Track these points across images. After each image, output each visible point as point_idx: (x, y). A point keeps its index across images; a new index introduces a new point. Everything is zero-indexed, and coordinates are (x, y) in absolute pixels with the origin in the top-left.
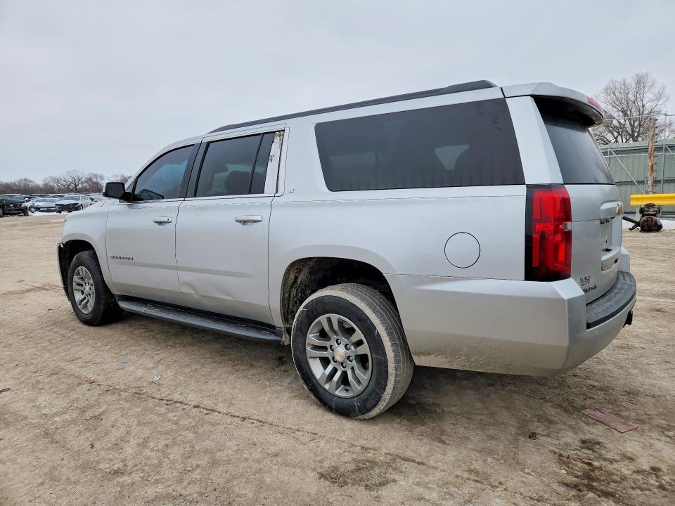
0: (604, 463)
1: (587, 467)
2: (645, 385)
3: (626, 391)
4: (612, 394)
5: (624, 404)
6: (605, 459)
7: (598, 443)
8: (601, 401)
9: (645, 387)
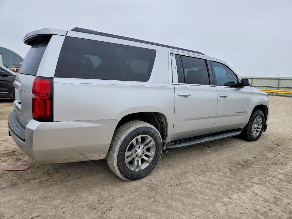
0: (11, 158)
1: (15, 155)
2: (9, 194)
3: (18, 185)
4: (23, 180)
5: (15, 178)
6: (11, 159)
7: (16, 161)
8: (25, 175)
9: (9, 193)
